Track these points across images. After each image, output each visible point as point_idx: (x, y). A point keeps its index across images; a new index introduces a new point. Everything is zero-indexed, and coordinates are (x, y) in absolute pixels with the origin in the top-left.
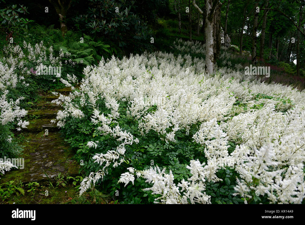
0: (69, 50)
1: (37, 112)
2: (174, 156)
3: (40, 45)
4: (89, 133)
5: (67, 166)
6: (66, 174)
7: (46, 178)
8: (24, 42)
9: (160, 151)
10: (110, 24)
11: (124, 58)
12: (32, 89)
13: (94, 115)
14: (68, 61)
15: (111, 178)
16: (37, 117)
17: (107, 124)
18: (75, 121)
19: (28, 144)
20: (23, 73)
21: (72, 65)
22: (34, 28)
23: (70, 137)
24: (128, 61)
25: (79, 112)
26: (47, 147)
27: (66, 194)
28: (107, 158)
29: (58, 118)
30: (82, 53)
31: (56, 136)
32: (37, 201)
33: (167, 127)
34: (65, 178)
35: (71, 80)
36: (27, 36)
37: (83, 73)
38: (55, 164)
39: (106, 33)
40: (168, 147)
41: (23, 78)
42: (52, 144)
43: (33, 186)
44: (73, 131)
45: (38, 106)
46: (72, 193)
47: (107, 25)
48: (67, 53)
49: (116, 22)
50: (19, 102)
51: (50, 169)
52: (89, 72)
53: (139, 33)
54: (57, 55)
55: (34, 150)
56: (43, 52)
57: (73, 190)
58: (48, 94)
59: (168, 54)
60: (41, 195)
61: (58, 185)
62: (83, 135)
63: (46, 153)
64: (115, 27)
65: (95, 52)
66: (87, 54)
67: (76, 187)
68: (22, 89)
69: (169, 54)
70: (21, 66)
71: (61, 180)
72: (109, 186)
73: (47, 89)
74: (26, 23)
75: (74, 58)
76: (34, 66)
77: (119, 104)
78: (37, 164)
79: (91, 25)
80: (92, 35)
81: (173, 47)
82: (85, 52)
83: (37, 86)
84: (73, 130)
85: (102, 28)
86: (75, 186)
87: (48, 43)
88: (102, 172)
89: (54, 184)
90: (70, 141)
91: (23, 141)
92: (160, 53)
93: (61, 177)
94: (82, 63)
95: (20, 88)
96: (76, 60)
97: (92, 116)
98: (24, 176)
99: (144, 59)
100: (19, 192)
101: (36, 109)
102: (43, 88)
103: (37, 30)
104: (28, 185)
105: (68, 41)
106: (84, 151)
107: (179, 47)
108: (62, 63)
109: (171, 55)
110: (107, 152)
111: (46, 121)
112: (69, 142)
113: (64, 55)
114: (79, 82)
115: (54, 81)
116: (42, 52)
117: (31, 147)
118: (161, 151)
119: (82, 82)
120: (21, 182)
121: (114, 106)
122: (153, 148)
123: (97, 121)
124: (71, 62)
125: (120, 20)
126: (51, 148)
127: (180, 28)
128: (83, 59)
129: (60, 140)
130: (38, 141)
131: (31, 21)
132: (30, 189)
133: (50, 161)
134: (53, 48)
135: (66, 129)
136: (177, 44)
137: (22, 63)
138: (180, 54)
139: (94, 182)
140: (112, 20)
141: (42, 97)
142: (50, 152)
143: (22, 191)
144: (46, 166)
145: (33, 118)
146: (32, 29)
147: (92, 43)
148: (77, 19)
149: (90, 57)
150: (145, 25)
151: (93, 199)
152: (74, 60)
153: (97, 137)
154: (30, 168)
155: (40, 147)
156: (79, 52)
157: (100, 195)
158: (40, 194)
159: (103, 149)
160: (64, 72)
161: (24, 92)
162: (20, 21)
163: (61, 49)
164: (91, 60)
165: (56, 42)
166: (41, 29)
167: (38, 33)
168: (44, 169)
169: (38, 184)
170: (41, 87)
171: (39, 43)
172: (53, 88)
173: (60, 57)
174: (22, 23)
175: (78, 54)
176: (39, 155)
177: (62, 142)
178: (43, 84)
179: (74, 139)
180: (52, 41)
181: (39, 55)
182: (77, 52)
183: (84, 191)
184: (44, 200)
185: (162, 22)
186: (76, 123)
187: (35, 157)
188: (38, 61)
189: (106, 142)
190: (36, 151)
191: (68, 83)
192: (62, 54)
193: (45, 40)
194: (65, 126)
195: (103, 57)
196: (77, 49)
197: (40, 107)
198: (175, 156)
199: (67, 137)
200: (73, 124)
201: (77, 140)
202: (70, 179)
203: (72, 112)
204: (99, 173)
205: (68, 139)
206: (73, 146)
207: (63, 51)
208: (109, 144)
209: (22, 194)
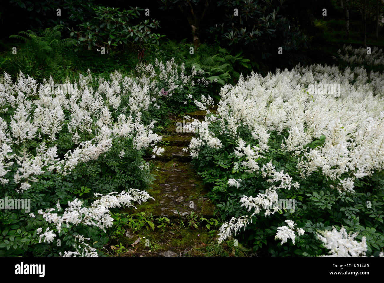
0: (202, 66)
1: (167, 138)
2: (353, 213)
3: (171, 62)
4: (228, 167)
5: (200, 205)
6: (199, 214)
7: (177, 214)
8: (157, 60)
9: (329, 203)
10: (251, 33)
11: (269, 74)
12: (163, 112)
13: (238, 146)
14: (201, 80)
15: (254, 228)
16: (167, 143)
17: (253, 159)
18: (210, 152)
19: (157, 173)
20: (154, 93)
21: (205, 85)
22: (165, 44)
23: (203, 170)
24: (274, 79)
25: (217, 141)
26: (178, 179)
27: (198, 238)
28: (257, 203)
29: (191, 146)
30: (217, 69)
31: (187, 167)
32: (167, 240)
33: (345, 171)
34: (198, 219)
35: (205, 102)
36: (158, 53)
37: (220, 94)
38: (186, 200)
39: (246, 43)
40: (344, 199)
41: (154, 99)
42: (183, 175)
43: (163, 222)
44: (207, 164)
45: (168, 131)
46: (205, 238)
47: (248, 34)
48: (200, 70)
49: (259, 30)
50: (153, 126)
51: (181, 204)
52: (226, 93)
53: (289, 42)
54: (188, 73)
55: (164, 181)
56: (175, 70)
57: (206, 234)
58: (178, 118)
59: (329, 67)
60: (171, 234)
61: (189, 225)
62: (219, 169)
63: (177, 186)
64: (257, 36)
65: (232, 68)
66: (222, 70)
67: (210, 232)
68: (153, 111)
69: (331, 67)
70: (153, 87)
71: (193, 220)
72: (251, 238)
73: (177, 112)
74: (158, 38)
75: (207, 76)
76: (165, 86)
77: (269, 134)
78: (167, 197)
79: (228, 35)
80: (228, 48)
81: (337, 58)
82: (220, 69)
83: (168, 109)
84: (207, 161)
85: (241, 38)
86: (208, 230)
87: (180, 59)
88: (245, 219)
89: (186, 224)
90: (205, 175)
91: (153, 169)
92: (319, 67)
93: (194, 217)
94: (217, 81)
95: (151, 110)
96: (210, 78)
97: (236, 148)
98: (154, 209)
99: (297, 76)
100: (149, 226)
101: (166, 134)
102: (173, 111)
103: (169, 45)
104: (158, 220)
105: (201, 57)
106: (221, 189)
107: (347, 56)
108: (194, 82)
109: (335, 69)
110: (257, 195)
111: (176, 149)
112: (203, 176)
113: (197, 72)
114: (215, 104)
115: (185, 103)
116: (173, 71)
117: (161, 177)
118: (331, 203)
119: (219, 104)
120: (152, 215)
121: (263, 137)
122: (319, 197)
123: (241, 154)
124: (204, 81)
125: (264, 26)
126: (182, 181)
127: (347, 30)
128: (218, 77)
129: (191, 172)
130: (167, 171)
131: (163, 36)
132: (160, 224)
133: (181, 196)
134: (185, 66)
135: (199, 160)
136: (344, 53)
137: (154, 83)
138: (349, 67)
139: (236, 230)
140: (254, 28)
141: (172, 121)
142: (181, 185)
143: (152, 225)
144: (177, 201)
145: (163, 144)
146: (162, 45)
147: (230, 57)
148: (212, 30)
149: (226, 74)
150: (296, 30)
151: (231, 250)
152: (207, 78)
153: (238, 173)
154: (161, 200)
155: (170, 178)
156: (213, 69)
157: (240, 247)
158: (170, 232)
159: (245, 189)
160: (196, 92)
161: (154, 115)
162: (152, 37)
163: (194, 67)
164: (227, 77)
165: (188, 58)
166: (172, 45)
167: (169, 49)
168: (175, 203)
169: (168, 220)
170: (171, 110)
171: (170, 59)
172: (183, 112)
173: (192, 75)
174: (153, 39)
175: (212, 72)
176: (169, 187)
177: (193, 175)
178: (174, 106)
179: (209, 173)
180: (184, 57)
181: (171, 74)
182: (211, 68)
183: (224, 239)
184: (175, 240)
185: (321, 25)
186: (212, 154)
187: (165, 188)
188: (170, 80)
189: (249, 181)
190: (166, 182)
191: (203, 106)
192: (194, 72)
193: (176, 57)
194: (199, 156)
195: (241, 74)
196: (212, 65)
197: (170, 132)
198: (355, 213)
199: (199, 169)
200: (208, 154)
201: (213, 175)
202: (204, 220)
203: (208, 141)
204: (242, 219)
205: (200, 172)
206: (207, 181)
207: (196, 68)
208: (253, 185)
209: (151, 229)
